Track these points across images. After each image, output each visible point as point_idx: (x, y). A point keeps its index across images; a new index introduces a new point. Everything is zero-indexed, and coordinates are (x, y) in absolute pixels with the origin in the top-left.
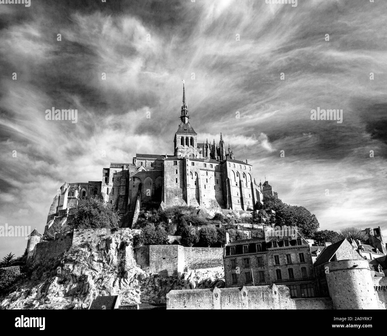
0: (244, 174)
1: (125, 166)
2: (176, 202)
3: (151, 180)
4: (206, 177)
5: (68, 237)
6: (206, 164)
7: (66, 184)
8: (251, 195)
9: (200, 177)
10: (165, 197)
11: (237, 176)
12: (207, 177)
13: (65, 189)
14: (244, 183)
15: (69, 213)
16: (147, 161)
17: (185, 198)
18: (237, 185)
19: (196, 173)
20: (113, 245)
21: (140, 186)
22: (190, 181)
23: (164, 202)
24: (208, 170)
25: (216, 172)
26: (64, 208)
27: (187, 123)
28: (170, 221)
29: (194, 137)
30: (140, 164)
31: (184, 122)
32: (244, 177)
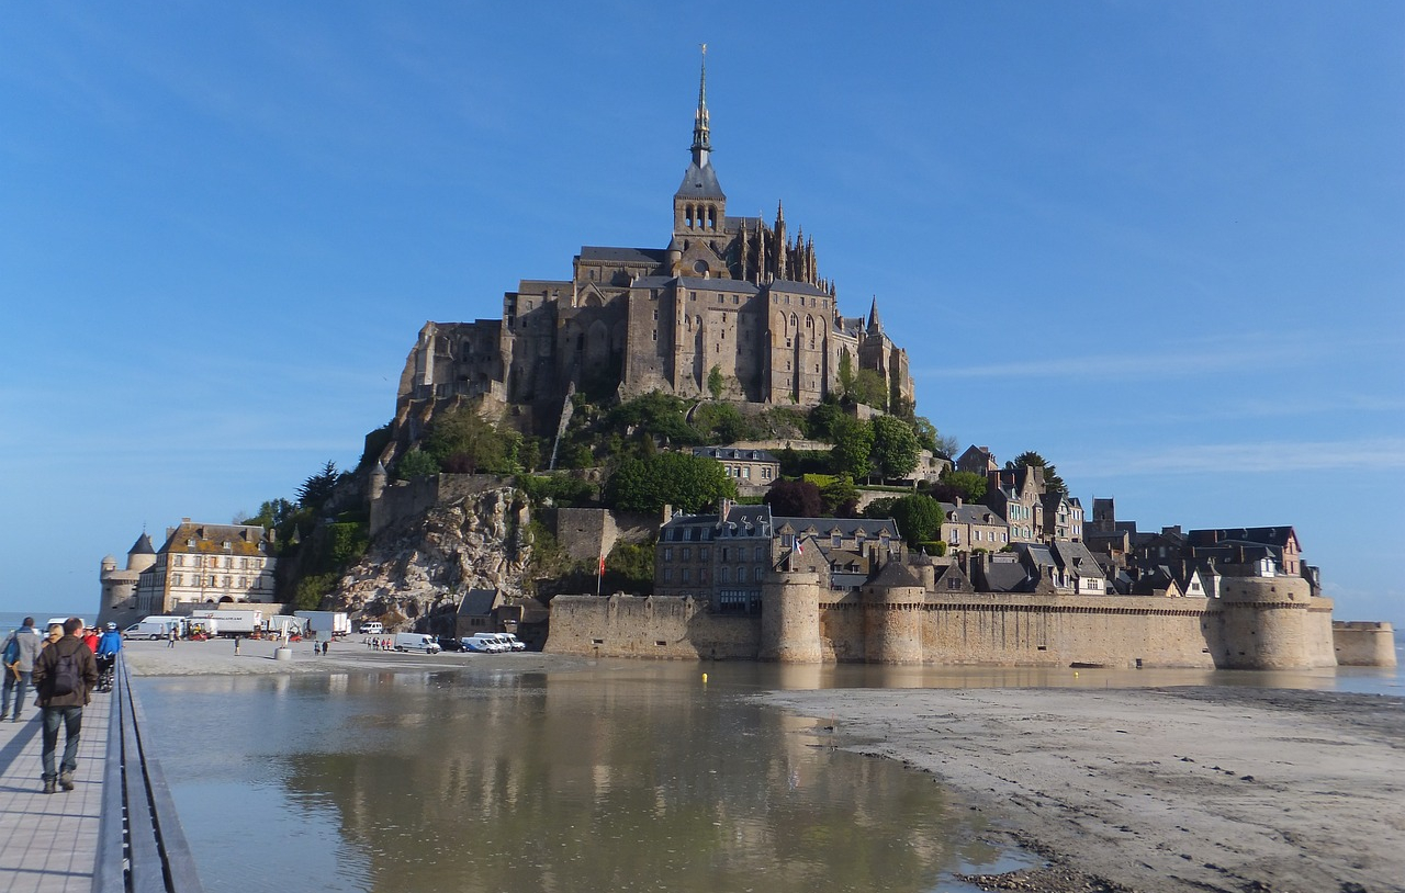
0: (810, 317)
1: (551, 293)
2: (651, 383)
3: (605, 327)
4: (721, 325)
5: (431, 484)
6: (722, 296)
7: (430, 327)
8: (820, 367)
9: (709, 327)
10: (628, 372)
11: (793, 323)
12: (723, 326)
13: (426, 337)
14: (806, 343)
15: (437, 395)
16: (604, 267)
17: (669, 375)
18: (789, 345)
19: (698, 317)
20: (500, 505)
21: (581, 340)
22: (684, 337)
23: (625, 382)
24: (726, 310)
25: (746, 314)
26: (428, 382)
27: (705, 167)
28: (630, 431)
29: (716, 204)
30: (589, 276)
31: (697, 160)
32: (808, 325)
